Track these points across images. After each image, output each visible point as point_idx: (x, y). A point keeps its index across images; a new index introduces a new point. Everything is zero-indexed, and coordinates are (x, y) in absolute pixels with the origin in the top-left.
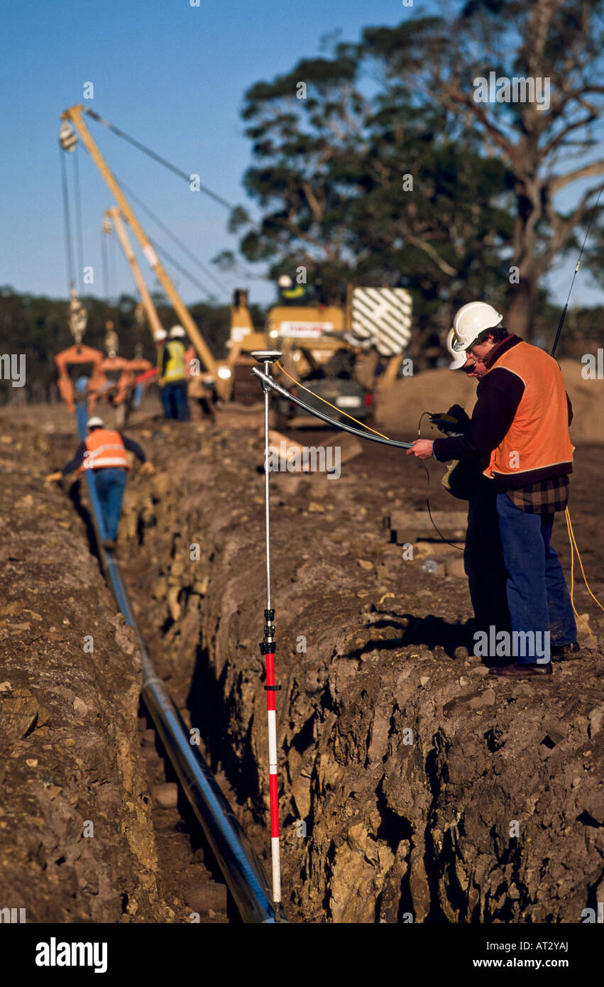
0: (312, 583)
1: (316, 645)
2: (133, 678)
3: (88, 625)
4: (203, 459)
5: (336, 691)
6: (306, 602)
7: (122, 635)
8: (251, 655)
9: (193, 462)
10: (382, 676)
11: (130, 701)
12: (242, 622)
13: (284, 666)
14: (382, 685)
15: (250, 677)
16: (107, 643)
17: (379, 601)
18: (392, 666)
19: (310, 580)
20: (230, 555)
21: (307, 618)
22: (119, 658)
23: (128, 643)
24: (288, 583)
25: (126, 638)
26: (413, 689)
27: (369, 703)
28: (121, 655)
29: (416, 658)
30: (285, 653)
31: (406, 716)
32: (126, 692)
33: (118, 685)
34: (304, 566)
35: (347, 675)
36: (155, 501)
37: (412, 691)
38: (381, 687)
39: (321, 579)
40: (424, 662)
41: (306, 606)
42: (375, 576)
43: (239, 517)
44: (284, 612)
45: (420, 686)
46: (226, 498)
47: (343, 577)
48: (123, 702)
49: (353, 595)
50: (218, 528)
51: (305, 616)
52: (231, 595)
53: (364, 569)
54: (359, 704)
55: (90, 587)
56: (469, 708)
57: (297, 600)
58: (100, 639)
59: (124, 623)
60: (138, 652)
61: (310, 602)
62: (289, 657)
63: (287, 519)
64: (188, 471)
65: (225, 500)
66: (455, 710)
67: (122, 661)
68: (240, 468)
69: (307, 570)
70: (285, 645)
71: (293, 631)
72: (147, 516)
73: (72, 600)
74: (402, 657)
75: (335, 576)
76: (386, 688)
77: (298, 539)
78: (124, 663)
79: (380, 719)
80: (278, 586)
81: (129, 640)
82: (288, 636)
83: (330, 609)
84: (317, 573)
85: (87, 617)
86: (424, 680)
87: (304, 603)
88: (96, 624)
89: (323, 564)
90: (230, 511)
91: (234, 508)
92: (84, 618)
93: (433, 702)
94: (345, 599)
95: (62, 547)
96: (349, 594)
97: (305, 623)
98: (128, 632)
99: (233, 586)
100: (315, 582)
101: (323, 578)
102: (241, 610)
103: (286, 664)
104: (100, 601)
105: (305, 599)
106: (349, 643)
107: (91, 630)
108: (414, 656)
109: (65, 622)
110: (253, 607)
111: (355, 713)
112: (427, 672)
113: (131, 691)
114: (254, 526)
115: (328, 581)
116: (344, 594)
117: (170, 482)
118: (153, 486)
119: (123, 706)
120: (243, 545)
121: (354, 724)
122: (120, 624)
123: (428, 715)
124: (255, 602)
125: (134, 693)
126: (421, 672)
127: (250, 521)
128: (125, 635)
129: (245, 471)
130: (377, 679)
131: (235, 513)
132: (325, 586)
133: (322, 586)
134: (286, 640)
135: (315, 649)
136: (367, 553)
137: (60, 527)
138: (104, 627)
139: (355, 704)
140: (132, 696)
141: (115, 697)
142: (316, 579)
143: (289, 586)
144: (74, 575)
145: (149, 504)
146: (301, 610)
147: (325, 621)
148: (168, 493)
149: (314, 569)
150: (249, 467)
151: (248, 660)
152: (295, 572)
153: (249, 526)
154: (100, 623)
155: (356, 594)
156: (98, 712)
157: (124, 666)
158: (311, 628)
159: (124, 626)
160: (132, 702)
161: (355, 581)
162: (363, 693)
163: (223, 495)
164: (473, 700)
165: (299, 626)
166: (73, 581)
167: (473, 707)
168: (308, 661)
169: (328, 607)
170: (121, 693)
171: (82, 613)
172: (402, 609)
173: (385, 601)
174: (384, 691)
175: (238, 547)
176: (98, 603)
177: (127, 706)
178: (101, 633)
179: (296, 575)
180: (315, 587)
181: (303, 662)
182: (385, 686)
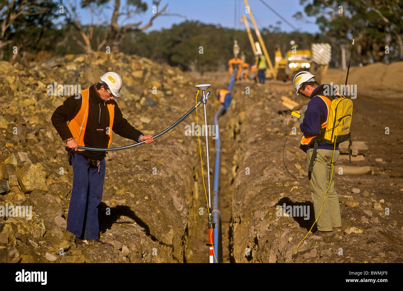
0: (268, 177)
1: (260, 211)
2: (171, 226)
3: (160, 198)
4: (258, 107)
5: (259, 237)
6: (262, 187)
7: (178, 201)
8: (237, 211)
9: (255, 107)
10: (275, 234)
11: (169, 237)
12: (239, 193)
13: (249, 218)
14: (275, 238)
15: (236, 221)
16: (168, 206)
17: (290, 190)
18: (280, 229)
19: (267, 176)
20: (247, 157)
21: (260, 196)
22: (174, 213)
23: (181, 205)
24: (260, 176)
25: (180, 203)
26: (286, 243)
27: (269, 246)
28: (175, 211)
29: (290, 226)
30: (249, 212)
31: (282, 256)
32: (167, 233)
33: (164, 230)
34: (267, 169)
35: (264, 230)
36: (240, 123)
37: (286, 244)
38: (275, 239)
39: (272, 176)
40: (294, 228)
41: (262, 189)
42: (298, 174)
43: (258, 137)
44: (252, 192)
45: (289, 242)
46: (256, 128)
47: (282, 175)
48: (166, 238)
49: (282, 185)
50: (250, 142)
51: (259, 195)
52: (240, 178)
53: (297, 169)
54: (266, 246)
55: (171, 176)
56: (304, 258)
57: (258, 186)
58: (165, 204)
59: (179, 196)
60: (185, 209)
61: (263, 188)
62: (251, 214)
63: (278, 139)
64: (253, 111)
65: (256, 129)
66: (297, 259)
67: (175, 214)
68: (271, 112)
69: (267, 171)
70: (249, 208)
71: (253, 201)
72: (237, 130)
73: (153, 186)
74: (284, 225)
75: (279, 174)
76: (277, 240)
77: (276, 151)
78: (176, 215)
79: (272, 255)
80: (256, 177)
81: (181, 203)
82: (251, 204)
83: (270, 192)
84: (271, 173)
85: (160, 194)
86: (290, 239)
87: (261, 188)
88: (164, 197)
89: (274, 168)
90: (255, 135)
91: (257, 133)
92: (158, 194)
93: (292, 251)
94: (278, 187)
95: (170, 154)
96: (281, 184)
97: (259, 198)
98: (181, 200)
99: (241, 174)
100: (269, 177)
101: (273, 175)
102: (239, 188)
103: (249, 217)
104: (176, 182)
105: (262, 186)
106: (266, 215)
107: (161, 200)
108: (290, 225)
109: (146, 198)
110: (245, 186)
111: (263, 251)
112: (292, 235)
113: (170, 233)
114: (262, 143)
115: (275, 177)
116: (278, 185)
117: (246, 116)
118: (240, 117)
119: (166, 239)
120: (253, 153)
121: (262, 256)
122: (177, 196)
123: (289, 258)
124: (245, 184)
125: (171, 234)
126: (290, 235)
127: (262, 140)
128: (179, 201)
129: (273, 113)
130: (273, 235)
131: (257, 135)
132: (273, 179)
133: (272, 179)
134: (250, 206)
135: (259, 212)
136: (303, 159)
137: (178, 142)
138: (167, 199)
139: (264, 246)
140: (170, 235)
141: (162, 235)
142: (270, 175)
143: (260, 177)
144: (165, 171)
145: (238, 125)
146: (259, 191)
147: (267, 198)
148: (245, 120)
149: (270, 171)
150: (275, 111)
151: (236, 213)
152: (263, 171)
153: (260, 142)
154: (166, 197)
155: (284, 184)
156: (137, 251)
157: (176, 216)
158: (261, 201)
159: (179, 197)
160: (170, 237)
161: (287, 177)
162: (267, 241)
163: (255, 126)
164: (306, 254)
165: (256, 199)
166: (164, 173)
167: (305, 257)
168: (256, 218)
169: (269, 191)
170: (165, 233)
171: (158, 192)
172: (300, 194)
173: (293, 190)
174: (276, 241)
175: (250, 154)
176: (175, 183)
177: (168, 239)
178: (166, 201)
179: (263, 173)
180: (269, 179)
181: (254, 218)
182: (276, 239)
